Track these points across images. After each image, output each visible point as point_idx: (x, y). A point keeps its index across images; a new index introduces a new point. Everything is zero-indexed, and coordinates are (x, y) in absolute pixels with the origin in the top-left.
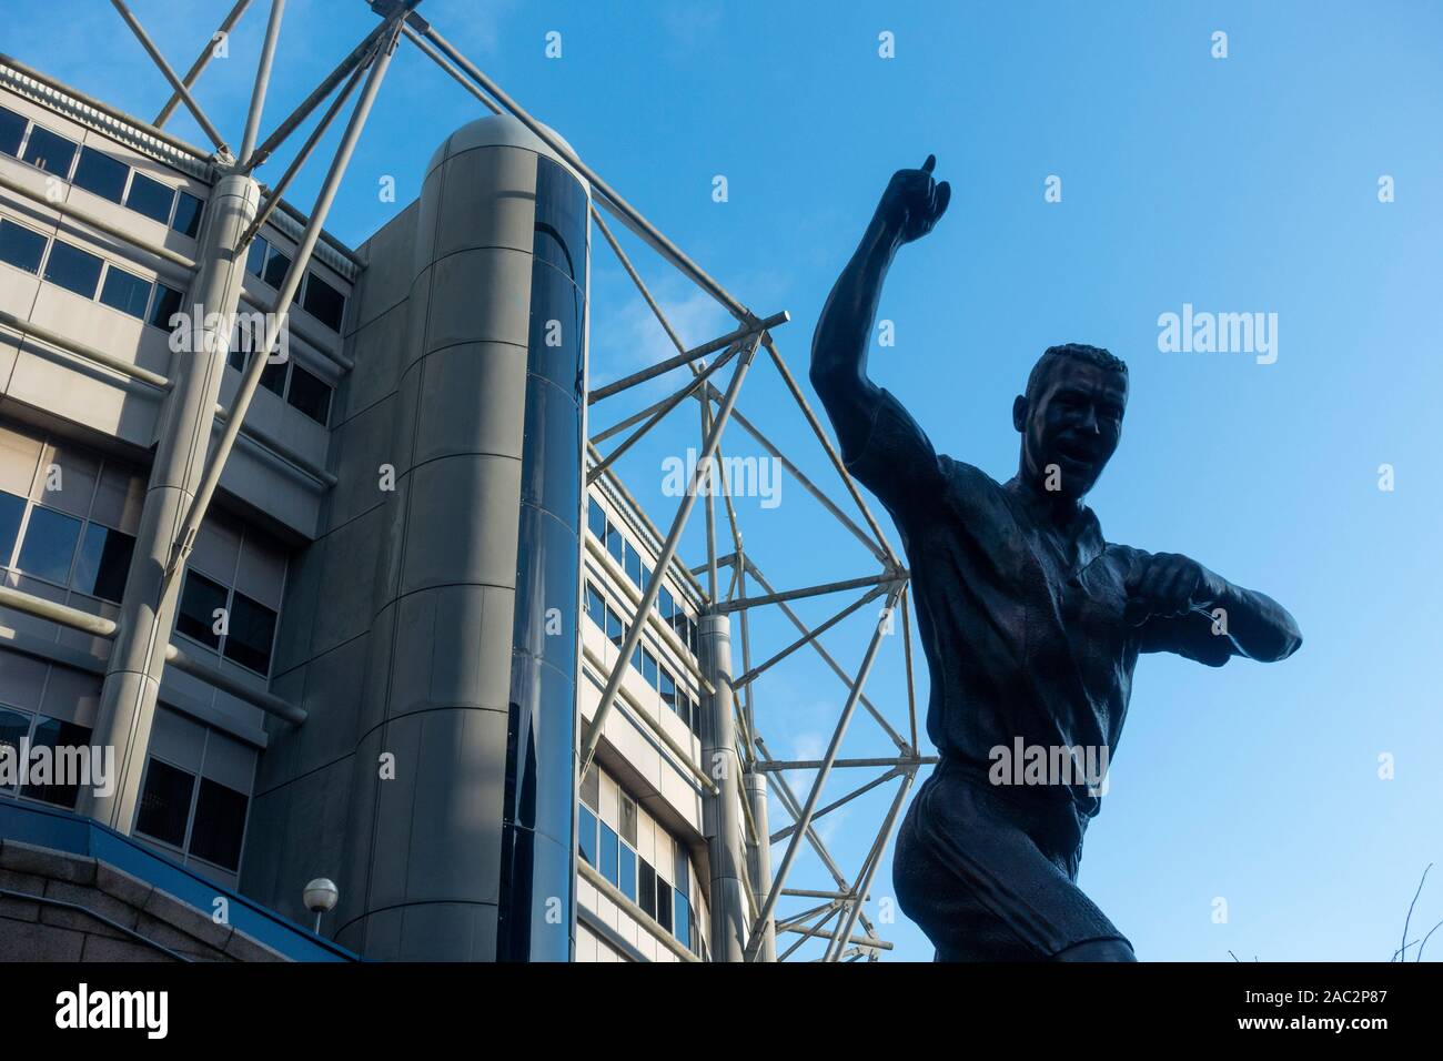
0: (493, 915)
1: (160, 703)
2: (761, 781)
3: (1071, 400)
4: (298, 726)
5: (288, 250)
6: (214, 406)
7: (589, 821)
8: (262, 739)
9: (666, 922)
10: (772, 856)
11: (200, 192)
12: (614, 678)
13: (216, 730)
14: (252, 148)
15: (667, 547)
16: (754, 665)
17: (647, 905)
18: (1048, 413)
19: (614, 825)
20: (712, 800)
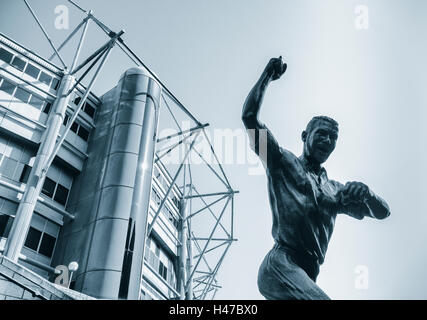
0: (120, 274)
1: (34, 212)
2: (192, 242)
3: (322, 132)
4: (72, 220)
5: (82, 96)
6: (57, 134)
7: (148, 250)
8: (61, 223)
9: (165, 278)
10: (193, 262)
11: (59, 78)
12: (157, 214)
13: (49, 220)
14: (74, 68)
15: (174, 181)
16: (193, 212)
17: (161, 273)
18: (315, 136)
19: (154, 251)
20: (179, 247)
